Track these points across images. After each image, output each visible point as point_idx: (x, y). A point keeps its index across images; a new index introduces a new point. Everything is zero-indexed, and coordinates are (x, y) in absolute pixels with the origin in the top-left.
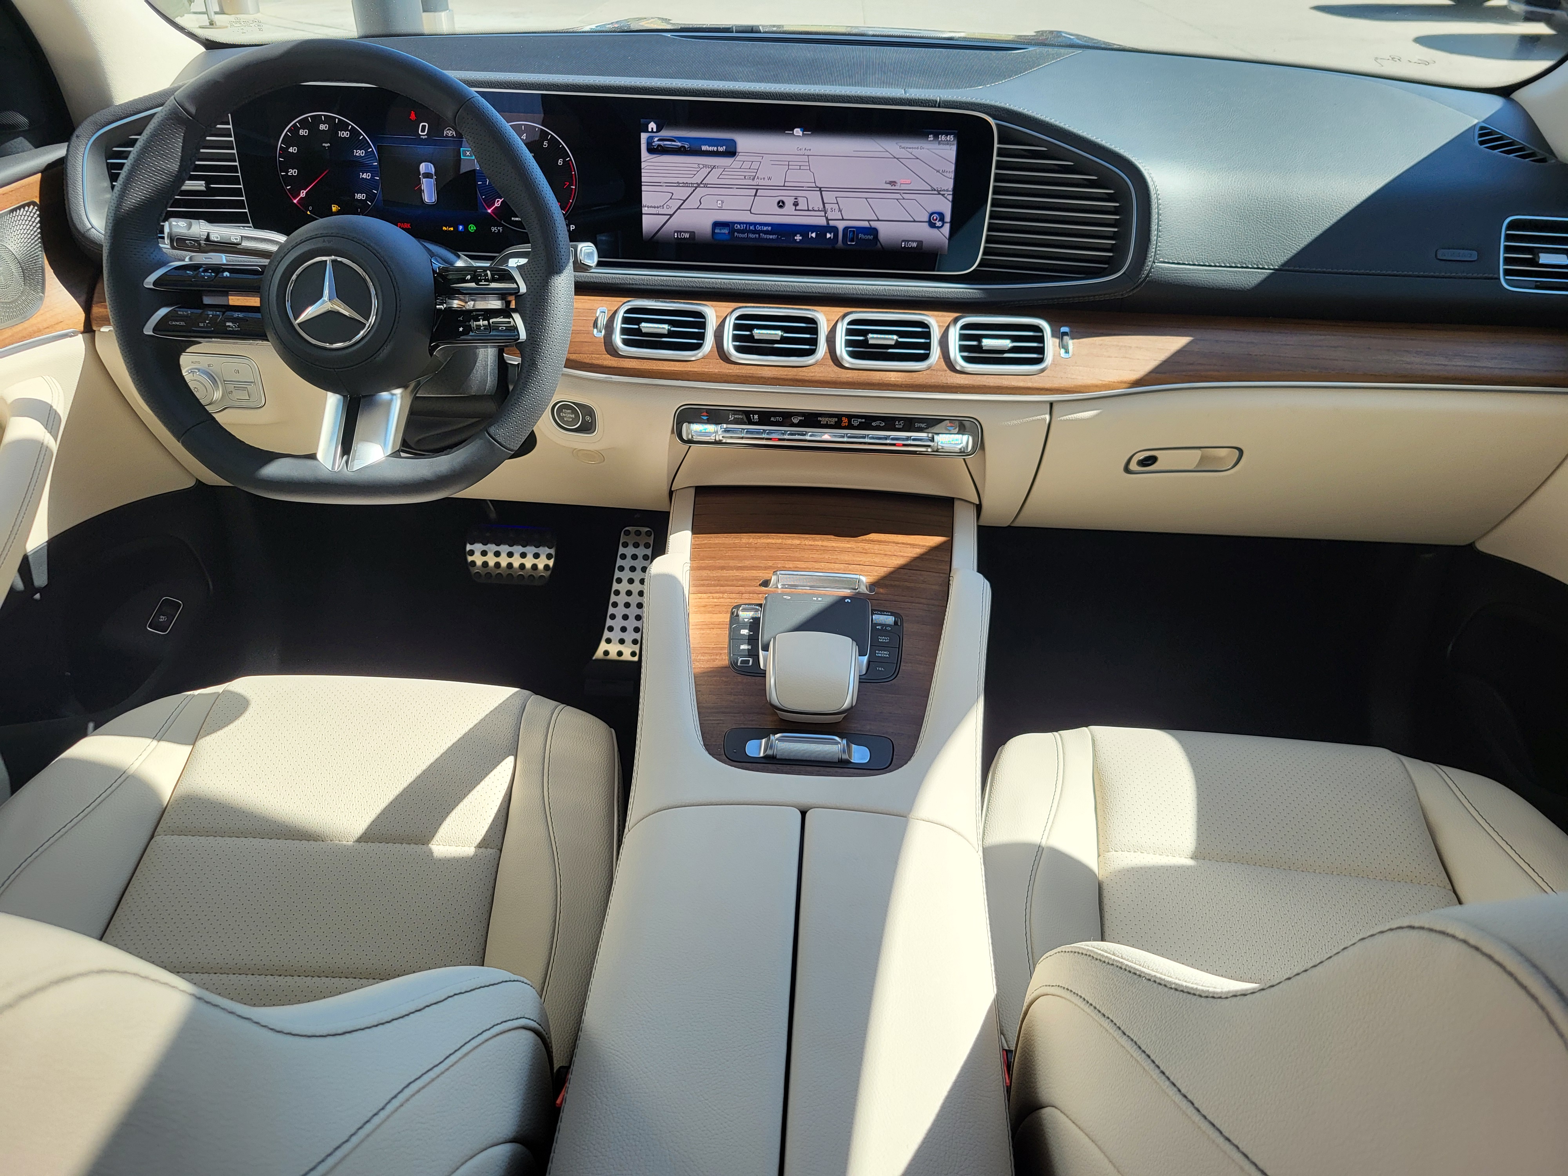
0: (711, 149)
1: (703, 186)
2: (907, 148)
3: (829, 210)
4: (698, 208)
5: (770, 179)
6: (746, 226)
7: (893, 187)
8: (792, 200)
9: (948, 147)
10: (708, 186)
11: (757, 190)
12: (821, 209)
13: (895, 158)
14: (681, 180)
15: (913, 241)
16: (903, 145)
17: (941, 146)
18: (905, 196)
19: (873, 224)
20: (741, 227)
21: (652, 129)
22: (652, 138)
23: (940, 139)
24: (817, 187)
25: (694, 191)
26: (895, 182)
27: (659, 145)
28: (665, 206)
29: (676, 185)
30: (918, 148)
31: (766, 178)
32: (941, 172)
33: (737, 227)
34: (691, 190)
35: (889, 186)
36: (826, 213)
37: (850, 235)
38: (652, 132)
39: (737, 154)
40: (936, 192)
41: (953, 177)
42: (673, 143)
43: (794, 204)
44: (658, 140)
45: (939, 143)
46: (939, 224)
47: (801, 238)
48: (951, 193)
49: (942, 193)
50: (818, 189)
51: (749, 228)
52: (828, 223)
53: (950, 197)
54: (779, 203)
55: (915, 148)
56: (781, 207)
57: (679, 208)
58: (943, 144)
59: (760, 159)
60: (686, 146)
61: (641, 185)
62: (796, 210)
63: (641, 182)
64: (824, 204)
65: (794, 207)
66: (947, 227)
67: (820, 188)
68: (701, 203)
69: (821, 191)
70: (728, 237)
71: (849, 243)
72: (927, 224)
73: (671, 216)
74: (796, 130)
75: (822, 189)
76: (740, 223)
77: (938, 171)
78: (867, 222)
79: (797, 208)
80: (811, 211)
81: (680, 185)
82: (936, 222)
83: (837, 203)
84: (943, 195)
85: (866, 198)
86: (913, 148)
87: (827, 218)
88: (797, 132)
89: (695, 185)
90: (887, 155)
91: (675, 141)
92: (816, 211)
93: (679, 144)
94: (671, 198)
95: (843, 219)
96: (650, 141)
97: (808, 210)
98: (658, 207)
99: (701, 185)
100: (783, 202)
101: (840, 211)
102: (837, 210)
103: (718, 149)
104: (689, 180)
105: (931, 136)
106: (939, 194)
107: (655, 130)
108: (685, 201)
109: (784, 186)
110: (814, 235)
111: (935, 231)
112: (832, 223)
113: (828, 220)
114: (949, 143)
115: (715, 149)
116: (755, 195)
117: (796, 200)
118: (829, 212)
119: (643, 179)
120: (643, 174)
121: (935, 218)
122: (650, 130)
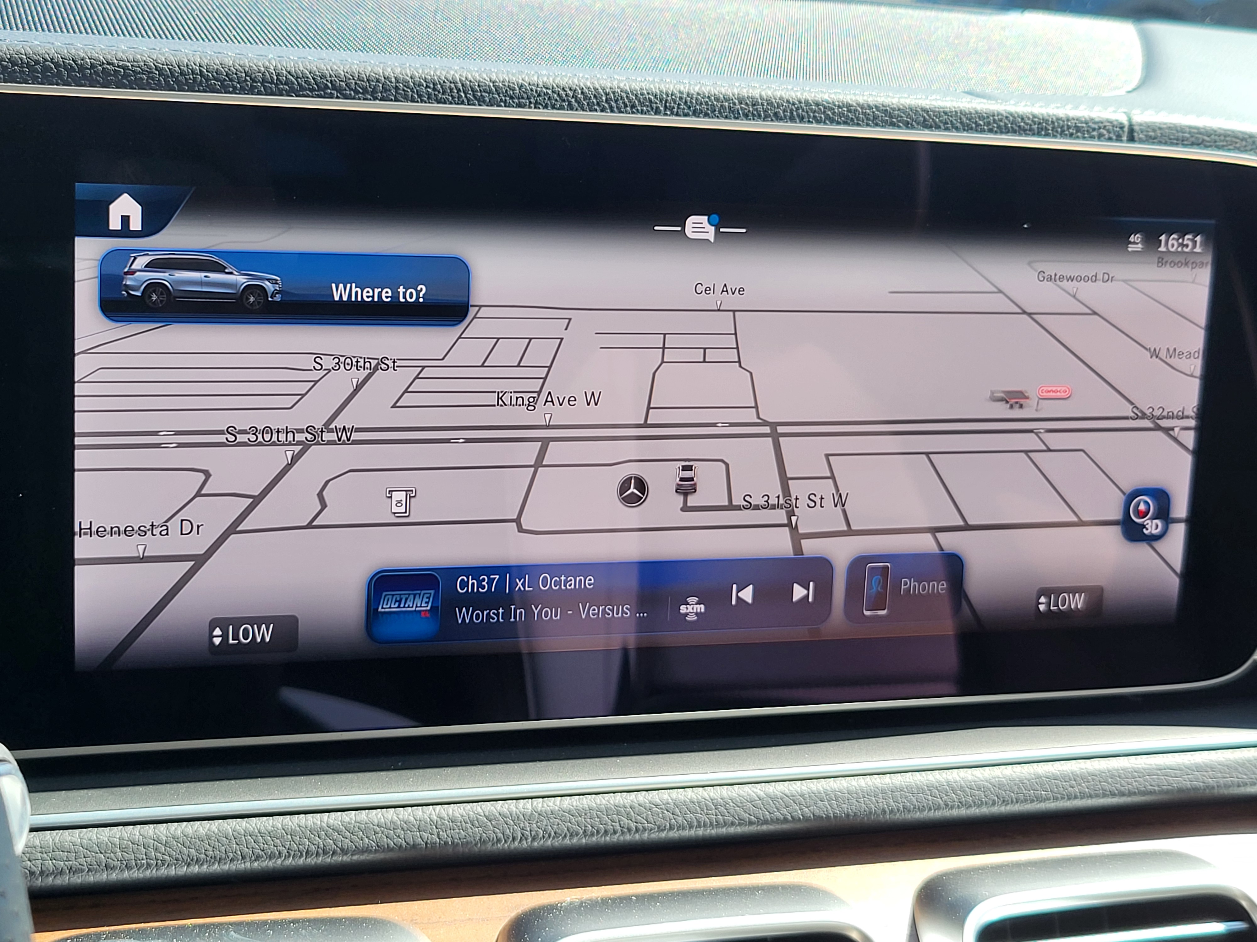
0: (367, 295)
1: (333, 437)
2: (1061, 278)
3: (803, 502)
4: (310, 526)
5: (593, 399)
6: (502, 580)
7: (1017, 413)
8: (673, 473)
9: (1184, 273)
10: (355, 436)
11: (545, 442)
12: (773, 501)
13: (1024, 312)
14: (242, 421)
15: (1073, 591)
16: (1051, 268)
17: (1168, 272)
18: (1054, 440)
19: (951, 542)
20: (480, 586)
21: (125, 220)
22: (126, 255)
23: (1162, 249)
24: (765, 423)
25: (295, 459)
26: (1021, 395)
27: (153, 286)
28: (173, 526)
29: (221, 438)
30: (1095, 279)
31: (581, 401)
32: (1163, 355)
33: (464, 584)
34: (286, 454)
35: (1001, 410)
36: (791, 514)
37: (871, 586)
38: (125, 232)
39: (472, 311)
40: (1147, 424)
41: (1198, 372)
42: (214, 276)
43: (678, 490)
44: (151, 266)
45: (1161, 262)
46: (1153, 527)
47: (701, 608)
48: (1192, 423)
49: (1164, 423)
50: (767, 430)
51: (513, 585)
52: (798, 549)
53: (1189, 439)
54: (624, 486)
55: (1087, 279)
56: (632, 501)
57: (232, 529)
58: (1174, 264)
59: (556, 328)
60: (268, 285)
61: (73, 447)
62: (686, 508)
63: (72, 435)
64: (784, 480)
65: (681, 498)
66: (1179, 532)
67: (774, 425)
68: (324, 506)
69: (775, 437)
70: (426, 628)
71: (867, 613)
72: (1116, 531)
73: (199, 561)
74: (691, 220)
75: (780, 429)
76: (476, 571)
77: (1155, 354)
78: (929, 536)
79: (692, 501)
80: (738, 508)
81: (241, 438)
82: (1146, 521)
83: (833, 477)
84: (1167, 431)
85: (927, 454)
86: (1079, 279)
87: (794, 529)
88: (698, 227)
89: (300, 437)
90: (1000, 303)
91: (221, 269)
92: (757, 507)
93: (240, 280)
94: (198, 494)
95: (850, 532)
96: (113, 270)
97: (731, 507)
98: (142, 532)
99: (327, 436)
100: (641, 485)
101: (840, 501)
102: (829, 502)
103: (396, 295)
104: (277, 421)
105: (1136, 238)
106: (1158, 428)
107: (136, 225)
108: (257, 500)
109: (645, 425)
110: (747, 595)
111: (1142, 550)
112: (810, 547)
113: (797, 537)
114: (1192, 259)
115: (386, 295)
116: (539, 463)
117: (687, 474)
118: (802, 510)
119: (81, 423)
120: (79, 404)
121: (1142, 507)
122: (115, 224)
